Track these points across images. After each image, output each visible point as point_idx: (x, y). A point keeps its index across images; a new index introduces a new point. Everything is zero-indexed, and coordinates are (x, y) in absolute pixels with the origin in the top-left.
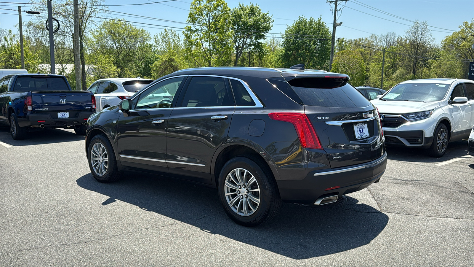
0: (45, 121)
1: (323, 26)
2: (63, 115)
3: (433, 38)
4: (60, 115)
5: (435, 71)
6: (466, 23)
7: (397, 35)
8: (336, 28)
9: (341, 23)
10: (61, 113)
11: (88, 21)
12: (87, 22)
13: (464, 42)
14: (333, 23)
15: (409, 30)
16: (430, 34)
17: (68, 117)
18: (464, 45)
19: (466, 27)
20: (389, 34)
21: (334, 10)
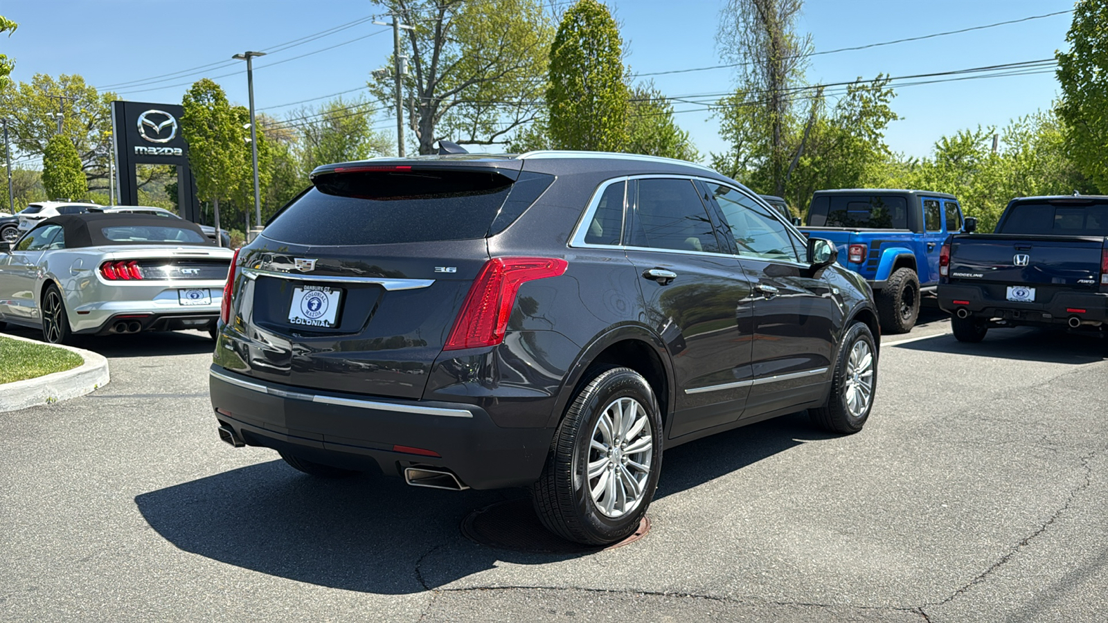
0: (968, 303)
2: (1021, 293)
4: (1011, 293)
10: (1015, 287)
17: (1033, 299)
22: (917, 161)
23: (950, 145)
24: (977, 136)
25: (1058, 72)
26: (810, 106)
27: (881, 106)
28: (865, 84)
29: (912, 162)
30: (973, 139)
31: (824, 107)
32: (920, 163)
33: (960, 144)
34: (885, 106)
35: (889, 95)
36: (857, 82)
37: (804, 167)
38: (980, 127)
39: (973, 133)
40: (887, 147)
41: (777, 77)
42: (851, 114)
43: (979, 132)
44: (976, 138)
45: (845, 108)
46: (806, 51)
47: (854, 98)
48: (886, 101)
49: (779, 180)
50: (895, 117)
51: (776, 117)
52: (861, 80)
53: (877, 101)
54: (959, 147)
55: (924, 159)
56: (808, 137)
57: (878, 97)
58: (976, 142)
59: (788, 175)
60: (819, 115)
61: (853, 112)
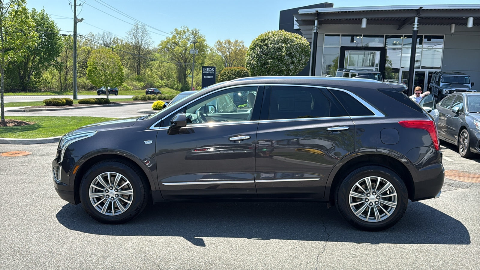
1: (48, 18)
3: (153, 41)
5: (157, 73)
6: (176, 30)
7: (113, 35)
8: (77, 24)
9: (82, 19)
13: (177, 47)
14: (73, 18)
15: (130, 32)
16: (150, 37)
18: (178, 50)
19: (177, 33)
20: (106, 34)
21: (73, 4)
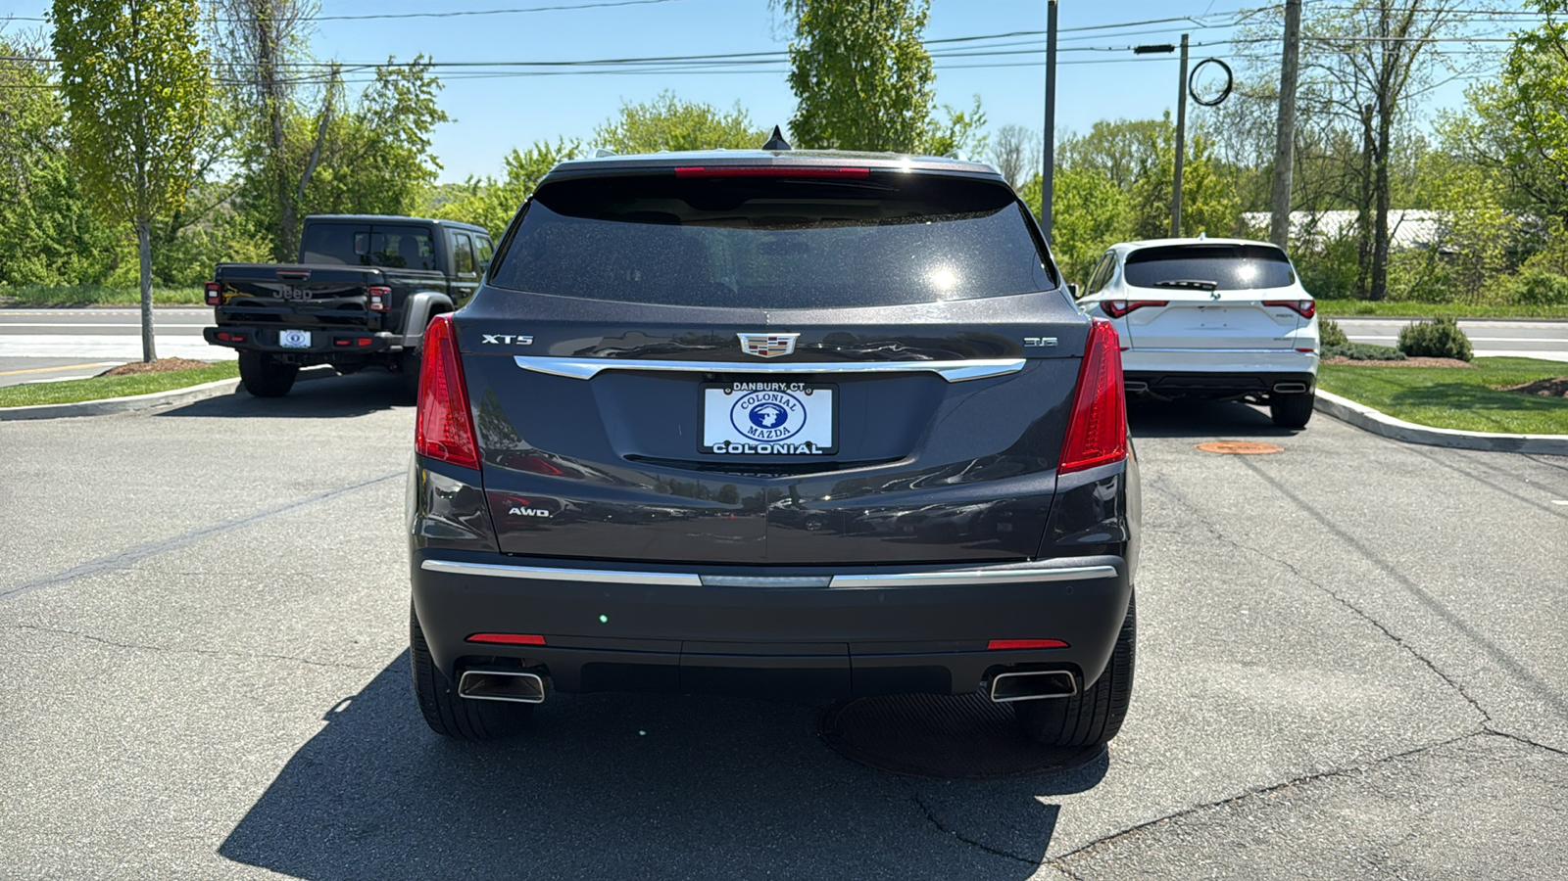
11: (1420, 57)
12: (1414, 60)
22: (479, 181)
23: (524, 162)
24: (559, 151)
25: (794, 73)
26: (324, 92)
27: (425, 100)
28: (402, 68)
29: (473, 182)
30: (554, 154)
31: (344, 96)
32: (482, 184)
33: (537, 160)
34: (431, 101)
35: (434, 85)
36: (389, 65)
37: (322, 181)
38: (561, 140)
39: (553, 148)
40: (435, 158)
41: (271, 45)
42: (383, 108)
43: (560, 146)
44: (557, 154)
45: (374, 99)
46: (309, 9)
47: (385, 86)
48: (430, 93)
49: (287, 199)
50: (443, 118)
51: (275, 104)
52: (395, 61)
53: (418, 92)
54: (538, 165)
55: (489, 179)
56: (325, 138)
57: (419, 87)
58: (558, 158)
59: (300, 193)
60: (339, 106)
61: (386, 105)
